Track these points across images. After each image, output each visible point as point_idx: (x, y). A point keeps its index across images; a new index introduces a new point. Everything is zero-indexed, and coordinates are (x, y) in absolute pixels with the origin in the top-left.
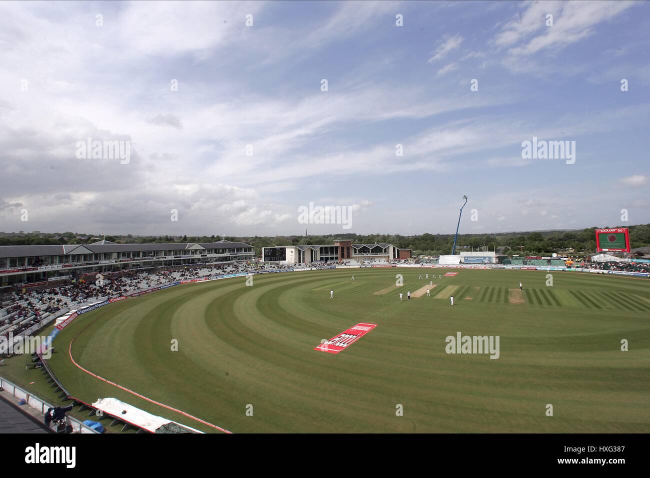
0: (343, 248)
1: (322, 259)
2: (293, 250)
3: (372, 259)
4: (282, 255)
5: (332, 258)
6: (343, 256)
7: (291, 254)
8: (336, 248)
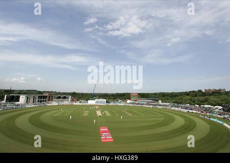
0: (49, 97)
1: (38, 101)
2: (24, 97)
3: (62, 101)
4: (18, 99)
5: (43, 101)
6: (49, 100)
7: (22, 99)
8: (46, 96)
